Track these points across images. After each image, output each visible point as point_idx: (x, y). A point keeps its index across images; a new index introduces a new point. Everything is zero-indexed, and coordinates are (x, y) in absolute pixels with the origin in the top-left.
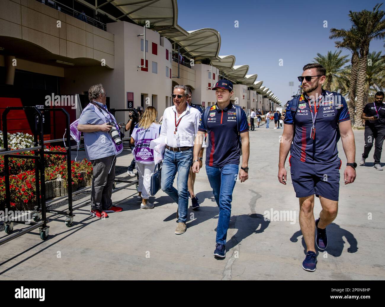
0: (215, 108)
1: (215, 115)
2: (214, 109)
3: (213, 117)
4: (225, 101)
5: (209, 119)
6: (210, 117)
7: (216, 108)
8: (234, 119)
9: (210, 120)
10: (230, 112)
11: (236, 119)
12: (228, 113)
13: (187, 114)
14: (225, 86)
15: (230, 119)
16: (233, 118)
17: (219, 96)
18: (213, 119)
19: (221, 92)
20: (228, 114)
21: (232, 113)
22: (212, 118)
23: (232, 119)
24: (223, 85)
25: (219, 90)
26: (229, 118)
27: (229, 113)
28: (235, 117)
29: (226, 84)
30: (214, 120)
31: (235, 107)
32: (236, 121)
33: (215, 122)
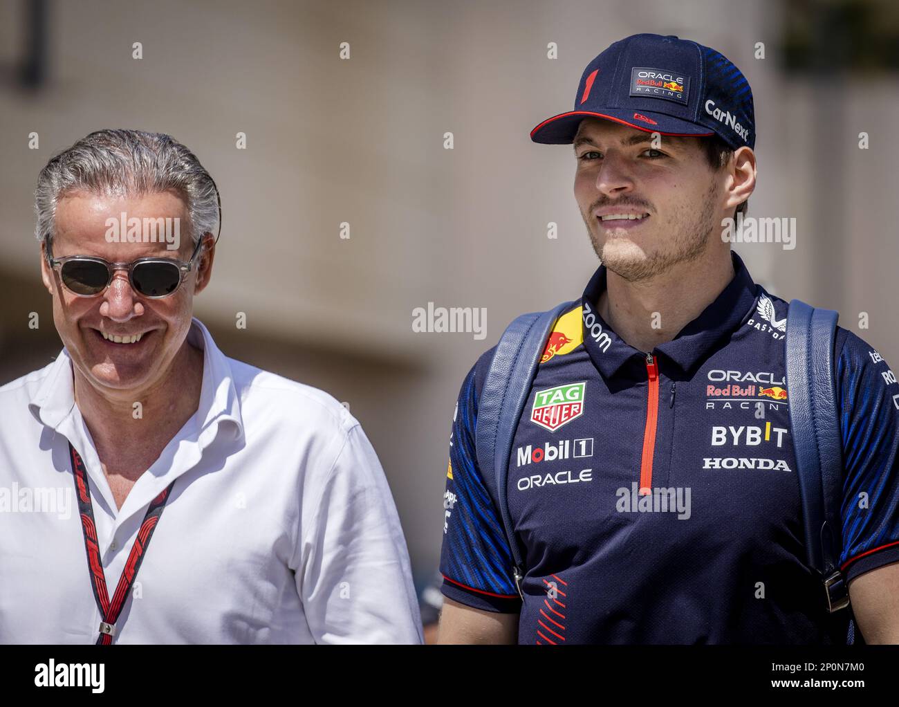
0: (576, 340)
1: (578, 411)
2: (566, 349)
3: (569, 432)
4: (672, 250)
5: (524, 456)
6: (540, 438)
7: (586, 332)
8: (767, 450)
9: (540, 467)
10: (727, 376)
11: (788, 452)
12: (710, 390)
13: (212, 459)
14: (658, 104)
15: (728, 450)
16: (754, 436)
17: (604, 200)
18: (561, 451)
19: (628, 161)
20: (706, 399)
21: (744, 385)
22: (554, 439)
23: (743, 451)
24: (638, 89)
25: (605, 141)
26: (718, 436)
27: (722, 385)
28: (781, 432)
29: (674, 86)
30: (574, 465)
31: (781, 325)
32: (783, 465)
33: (585, 476)
